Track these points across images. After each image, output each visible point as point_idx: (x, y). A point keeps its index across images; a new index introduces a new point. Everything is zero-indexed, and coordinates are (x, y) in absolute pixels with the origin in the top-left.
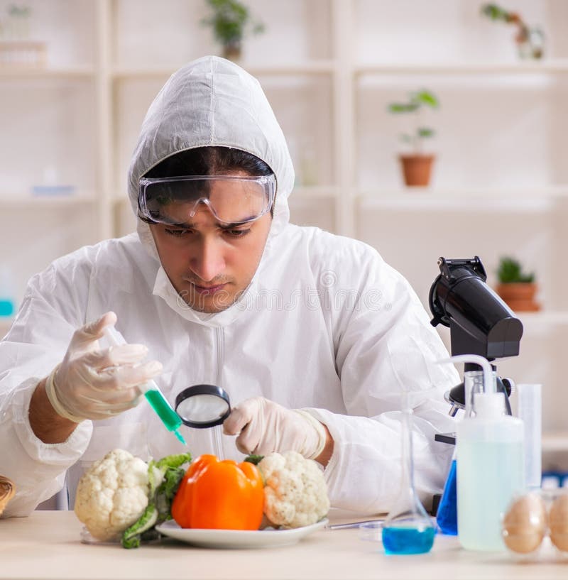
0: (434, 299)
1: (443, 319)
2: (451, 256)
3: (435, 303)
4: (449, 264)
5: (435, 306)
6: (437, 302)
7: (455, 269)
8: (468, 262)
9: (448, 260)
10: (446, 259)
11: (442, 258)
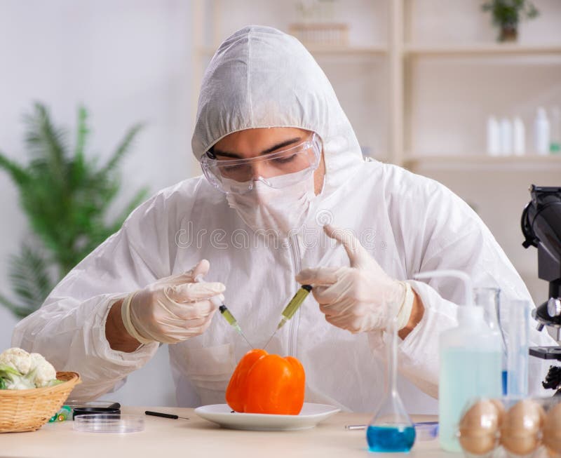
0: (525, 223)
3: (527, 227)
6: (528, 225)
8: (560, 190)
9: (538, 188)
10: (536, 186)
11: (533, 186)
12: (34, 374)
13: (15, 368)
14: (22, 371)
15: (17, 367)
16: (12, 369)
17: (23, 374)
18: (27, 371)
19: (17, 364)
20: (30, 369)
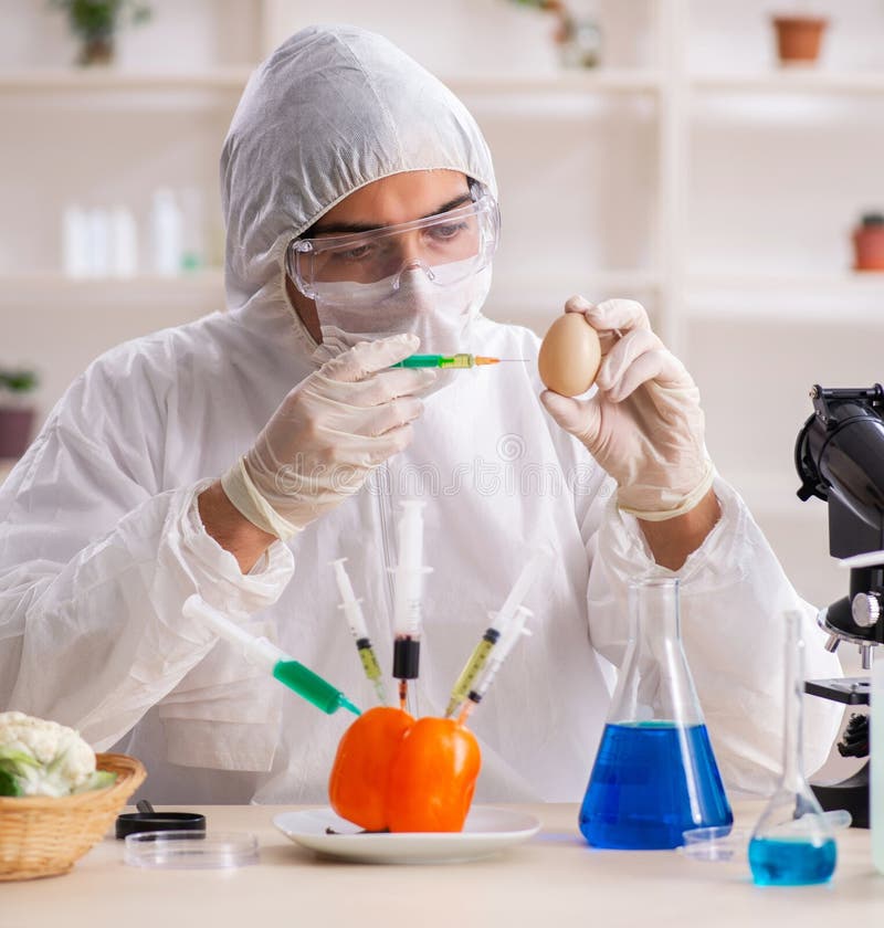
0: (803, 455)
1: (818, 487)
2: (832, 383)
3: (806, 463)
4: (827, 397)
5: (804, 466)
6: (808, 459)
7: (840, 404)
8: (863, 393)
9: (826, 390)
10: (823, 387)
11: (818, 387)
12: (62, 763)
13: (28, 752)
14: (42, 758)
15: (34, 751)
16: (23, 754)
17: (42, 763)
18: (49, 758)
19: (32, 745)
20: (56, 755)
